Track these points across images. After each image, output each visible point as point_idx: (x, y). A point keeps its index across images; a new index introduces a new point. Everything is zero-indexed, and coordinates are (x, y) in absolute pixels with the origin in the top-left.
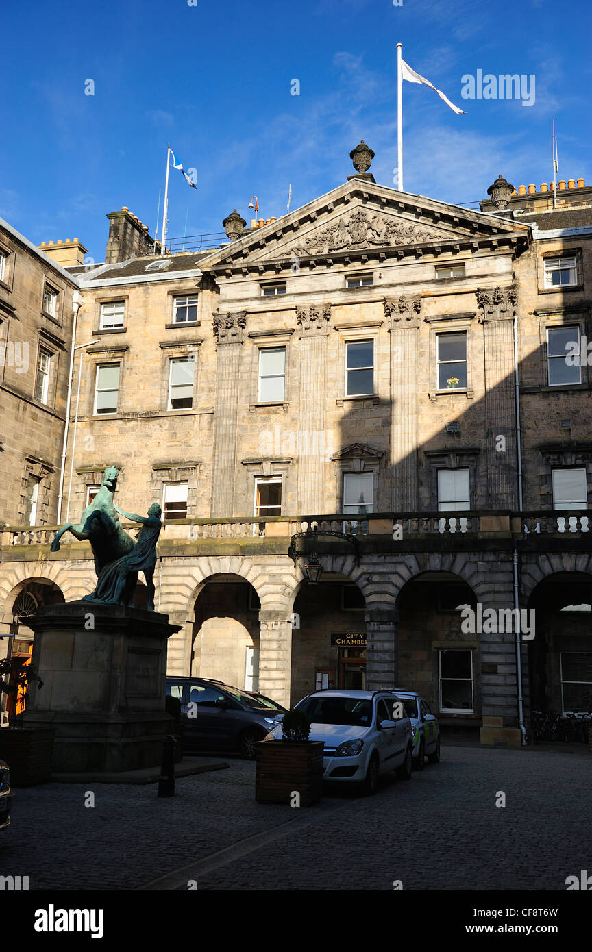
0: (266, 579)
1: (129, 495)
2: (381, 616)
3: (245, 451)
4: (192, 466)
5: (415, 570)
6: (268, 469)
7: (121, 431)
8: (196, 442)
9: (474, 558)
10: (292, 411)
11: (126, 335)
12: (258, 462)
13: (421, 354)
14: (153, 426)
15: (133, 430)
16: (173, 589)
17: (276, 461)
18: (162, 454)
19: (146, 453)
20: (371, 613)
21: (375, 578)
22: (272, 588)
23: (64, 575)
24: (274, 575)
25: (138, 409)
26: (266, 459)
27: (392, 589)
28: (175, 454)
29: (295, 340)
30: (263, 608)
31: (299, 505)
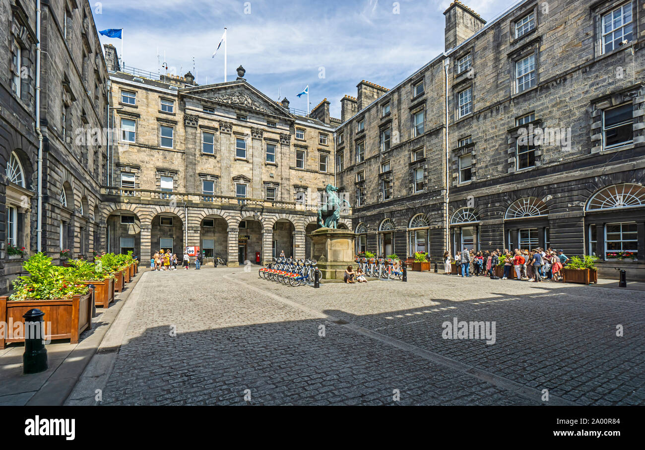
0: (230, 217)
1: (145, 179)
2: (268, 231)
3: (199, 169)
4: (175, 172)
5: (278, 218)
6: (209, 178)
7: (138, 151)
8: (176, 163)
9: (295, 216)
10: (218, 159)
11: (138, 110)
12: (205, 175)
13: (262, 149)
14: (154, 152)
15: (144, 151)
16: (194, 219)
17: (213, 176)
18: (160, 164)
19: (152, 162)
20: (266, 230)
21: (267, 220)
22: (232, 221)
23: (138, 209)
24: (233, 216)
25: (147, 143)
26: (209, 175)
27: (271, 223)
28: (166, 165)
29: (218, 133)
30: (230, 227)
31: (222, 192)
